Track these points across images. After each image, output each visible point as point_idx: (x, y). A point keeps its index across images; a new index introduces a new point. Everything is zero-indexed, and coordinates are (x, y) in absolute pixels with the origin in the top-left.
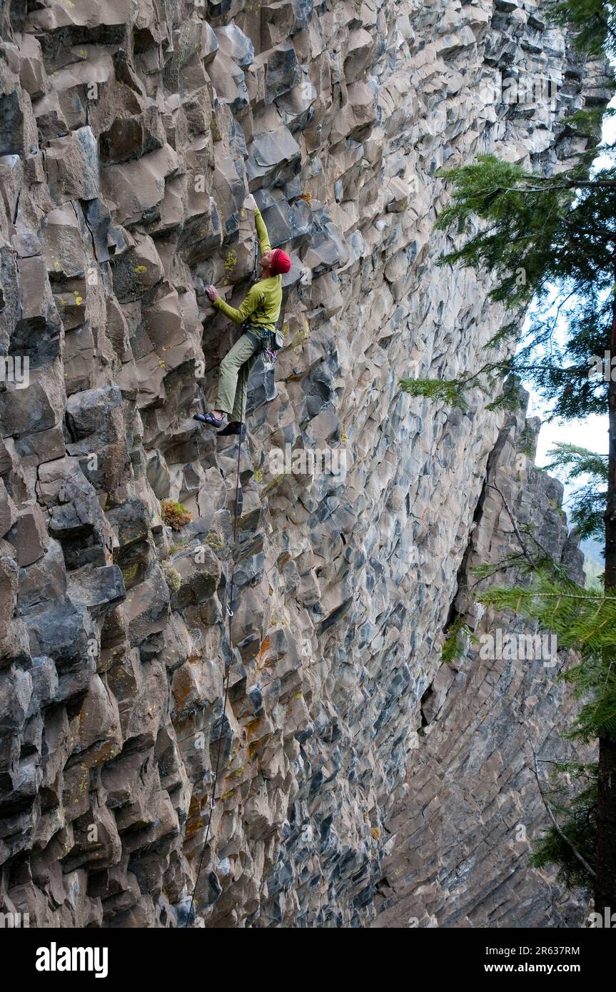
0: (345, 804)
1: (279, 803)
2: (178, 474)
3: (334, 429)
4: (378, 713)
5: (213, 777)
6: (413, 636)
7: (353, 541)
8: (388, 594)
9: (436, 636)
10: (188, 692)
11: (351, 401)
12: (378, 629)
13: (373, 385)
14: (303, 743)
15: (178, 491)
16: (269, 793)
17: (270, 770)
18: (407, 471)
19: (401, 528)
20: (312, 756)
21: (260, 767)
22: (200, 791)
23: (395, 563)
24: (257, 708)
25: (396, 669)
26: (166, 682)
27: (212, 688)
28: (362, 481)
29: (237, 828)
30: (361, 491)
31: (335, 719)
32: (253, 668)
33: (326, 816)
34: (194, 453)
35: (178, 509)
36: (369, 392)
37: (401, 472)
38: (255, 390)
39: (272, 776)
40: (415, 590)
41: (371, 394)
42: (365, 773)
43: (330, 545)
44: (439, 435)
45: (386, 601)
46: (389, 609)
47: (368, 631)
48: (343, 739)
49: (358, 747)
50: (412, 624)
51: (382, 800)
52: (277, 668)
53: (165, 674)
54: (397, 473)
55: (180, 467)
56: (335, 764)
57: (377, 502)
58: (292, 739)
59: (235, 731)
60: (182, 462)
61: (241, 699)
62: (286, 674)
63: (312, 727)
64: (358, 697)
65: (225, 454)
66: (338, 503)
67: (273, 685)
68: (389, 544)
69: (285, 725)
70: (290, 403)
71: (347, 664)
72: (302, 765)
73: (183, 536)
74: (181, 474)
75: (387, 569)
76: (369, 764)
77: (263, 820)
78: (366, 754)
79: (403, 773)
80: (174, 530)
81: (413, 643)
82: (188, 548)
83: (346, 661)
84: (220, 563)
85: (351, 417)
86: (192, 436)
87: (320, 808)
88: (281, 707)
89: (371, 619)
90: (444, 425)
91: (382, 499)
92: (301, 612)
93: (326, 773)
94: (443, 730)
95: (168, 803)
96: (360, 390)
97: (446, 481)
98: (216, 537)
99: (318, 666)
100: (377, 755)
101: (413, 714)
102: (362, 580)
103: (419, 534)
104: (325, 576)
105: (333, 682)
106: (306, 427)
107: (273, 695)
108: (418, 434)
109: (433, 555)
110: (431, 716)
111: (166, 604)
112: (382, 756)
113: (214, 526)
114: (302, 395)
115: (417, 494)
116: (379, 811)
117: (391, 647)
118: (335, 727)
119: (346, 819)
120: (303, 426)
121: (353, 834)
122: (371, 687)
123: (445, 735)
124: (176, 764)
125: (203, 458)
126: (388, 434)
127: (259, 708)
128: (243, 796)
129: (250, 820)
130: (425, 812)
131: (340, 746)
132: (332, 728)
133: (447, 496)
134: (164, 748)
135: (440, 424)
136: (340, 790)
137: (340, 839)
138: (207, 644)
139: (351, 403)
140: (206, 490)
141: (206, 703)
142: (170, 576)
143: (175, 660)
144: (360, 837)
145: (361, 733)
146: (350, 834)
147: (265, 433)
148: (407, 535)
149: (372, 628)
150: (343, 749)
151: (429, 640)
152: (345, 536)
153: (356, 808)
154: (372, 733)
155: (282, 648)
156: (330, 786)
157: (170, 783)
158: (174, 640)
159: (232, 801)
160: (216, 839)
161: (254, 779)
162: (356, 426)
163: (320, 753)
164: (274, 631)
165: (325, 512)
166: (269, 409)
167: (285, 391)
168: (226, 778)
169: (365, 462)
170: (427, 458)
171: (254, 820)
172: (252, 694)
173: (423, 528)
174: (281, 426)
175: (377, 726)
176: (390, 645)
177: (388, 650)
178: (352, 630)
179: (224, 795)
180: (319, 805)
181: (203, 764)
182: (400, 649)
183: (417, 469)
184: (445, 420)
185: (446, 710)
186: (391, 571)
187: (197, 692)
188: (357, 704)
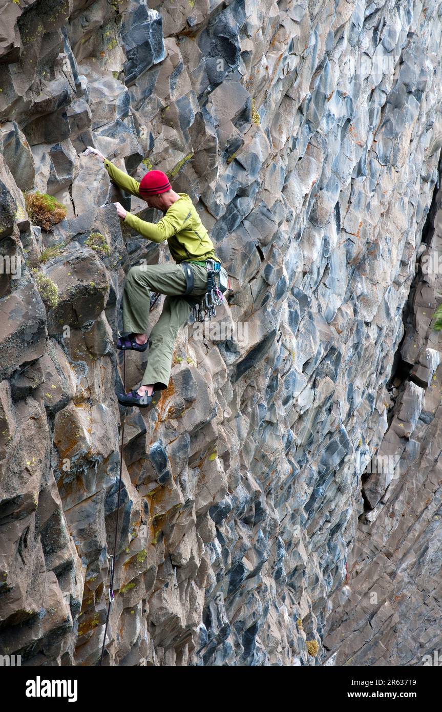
0: (271, 609)
1: (193, 599)
2: (43, 158)
3: (242, 106)
4: (310, 491)
5: (110, 560)
6: (351, 391)
7: (274, 256)
8: (318, 334)
9: (379, 394)
10: (75, 443)
11: (262, 70)
12: (306, 379)
13: (291, 48)
14: (218, 523)
15: (45, 180)
16: (180, 586)
17: (180, 555)
18: (336, 172)
19: (330, 248)
20: (231, 541)
21: (167, 550)
22: (95, 575)
23: (323, 295)
24: (160, 471)
25: (330, 433)
26: (47, 428)
27: (104, 439)
28: (279, 180)
29: (141, 628)
30: (279, 195)
31: (257, 494)
32: (153, 420)
33: (249, 624)
34: (64, 129)
35: (49, 202)
36: (286, 58)
37: (329, 173)
38: (137, 48)
39: (184, 562)
40: (351, 329)
41: (288, 60)
42: (296, 570)
43: (243, 263)
44: (376, 122)
45: (315, 343)
46: (319, 353)
47: (294, 381)
48: (268, 521)
49: (285, 536)
50: (349, 375)
51: (318, 606)
52: (185, 420)
53: (44, 417)
54: (323, 174)
55: (46, 149)
56: (259, 553)
57: (298, 212)
58: (205, 515)
59: (135, 502)
60: (48, 142)
61: (140, 461)
62: (197, 426)
63: (230, 502)
64: (285, 468)
65: (104, 133)
66: (252, 206)
67: (180, 441)
68: (315, 270)
69: (197, 495)
70: (184, 67)
71: (270, 423)
72: (219, 550)
73: (57, 238)
74: (48, 158)
75: (314, 304)
76: (300, 557)
77: (174, 619)
78: (296, 545)
79: (343, 571)
80: (44, 231)
81: (351, 400)
82: (65, 254)
83: (267, 419)
84: (108, 273)
85: (263, 94)
86: (59, 105)
87: (242, 614)
88: (192, 472)
89: (298, 367)
90: (383, 108)
91: (305, 209)
92: (210, 351)
93: (249, 566)
94: (392, 515)
95: (56, 588)
96: (274, 56)
97: (387, 184)
98: (100, 238)
99: (233, 423)
100: (310, 547)
101: (353, 495)
102: (283, 315)
103: (354, 255)
104: (238, 304)
105: (253, 446)
106: (207, 102)
107: (180, 455)
108: (349, 120)
109: (374, 283)
110: (375, 498)
111: (42, 323)
112: (316, 549)
113: (97, 224)
114: (200, 57)
115: (350, 202)
116: (315, 619)
117: (324, 403)
118: (258, 505)
119: (274, 628)
120: (203, 99)
121: (283, 648)
122: (300, 454)
123: (395, 522)
124: (64, 537)
125: (75, 137)
126: (311, 118)
127: (164, 471)
128: (148, 587)
129: (158, 619)
130: (373, 622)
131: (265, 531)
132: (253, 505)
133: (389, 204)
134: (48, 516)
135: (377, 107)
136: (266, 591)
137: (268, 656)
138: (96, 381)
139: (262, 72)
140: (82, 180)
141: (98, 458)
142: (45, 287)
143: (58, 399)
144: (294, 652)
145: (288, 517)
146: (280, 649)
147: (153, 108)
148: (338, 258)
149: (299, 377)
150: (270, 534)
151: (370, 398)
152: (263, 250)
153: (286, 615)
154: (302, 517)
155: (189, 393)
156: (252, 585)
157: (57, 563)
158: (54, 373)
159: (134, 594)
160: (116, 643)
161: (160, 566)
162: (270, 106)
163: (241, 538)
164: (178, 371)
165: (234, 218)
166: (157, 76)
167: (177, 50)
168: (126, 565)
169: (282, 156)
170: (362, 153)
171: (162, 619)
172: (154, 453)
173: (358, 248)
174: (173, 99)
175: (308, 508)
176: (322, 400)
177: (320, 407)
178: (274, 379)
179: (124, 586)
180: (239, 610)
181: (98, 539)
182: (335, 406)
183: (348, 169)
184: (383, 101)
185: (394, 490)
186: (319, 306)
187: (86, 443)
188: (283, 477)
